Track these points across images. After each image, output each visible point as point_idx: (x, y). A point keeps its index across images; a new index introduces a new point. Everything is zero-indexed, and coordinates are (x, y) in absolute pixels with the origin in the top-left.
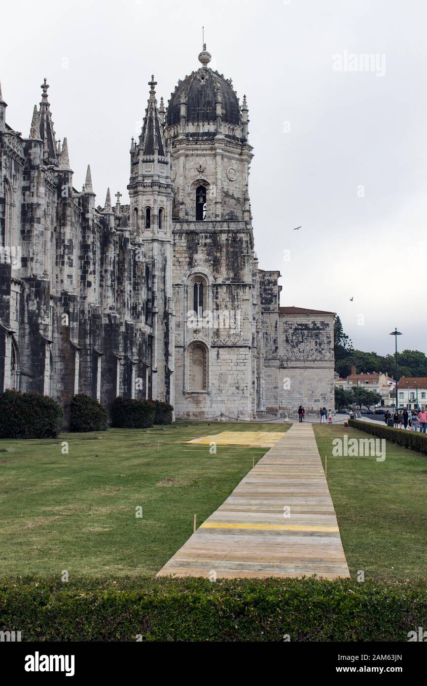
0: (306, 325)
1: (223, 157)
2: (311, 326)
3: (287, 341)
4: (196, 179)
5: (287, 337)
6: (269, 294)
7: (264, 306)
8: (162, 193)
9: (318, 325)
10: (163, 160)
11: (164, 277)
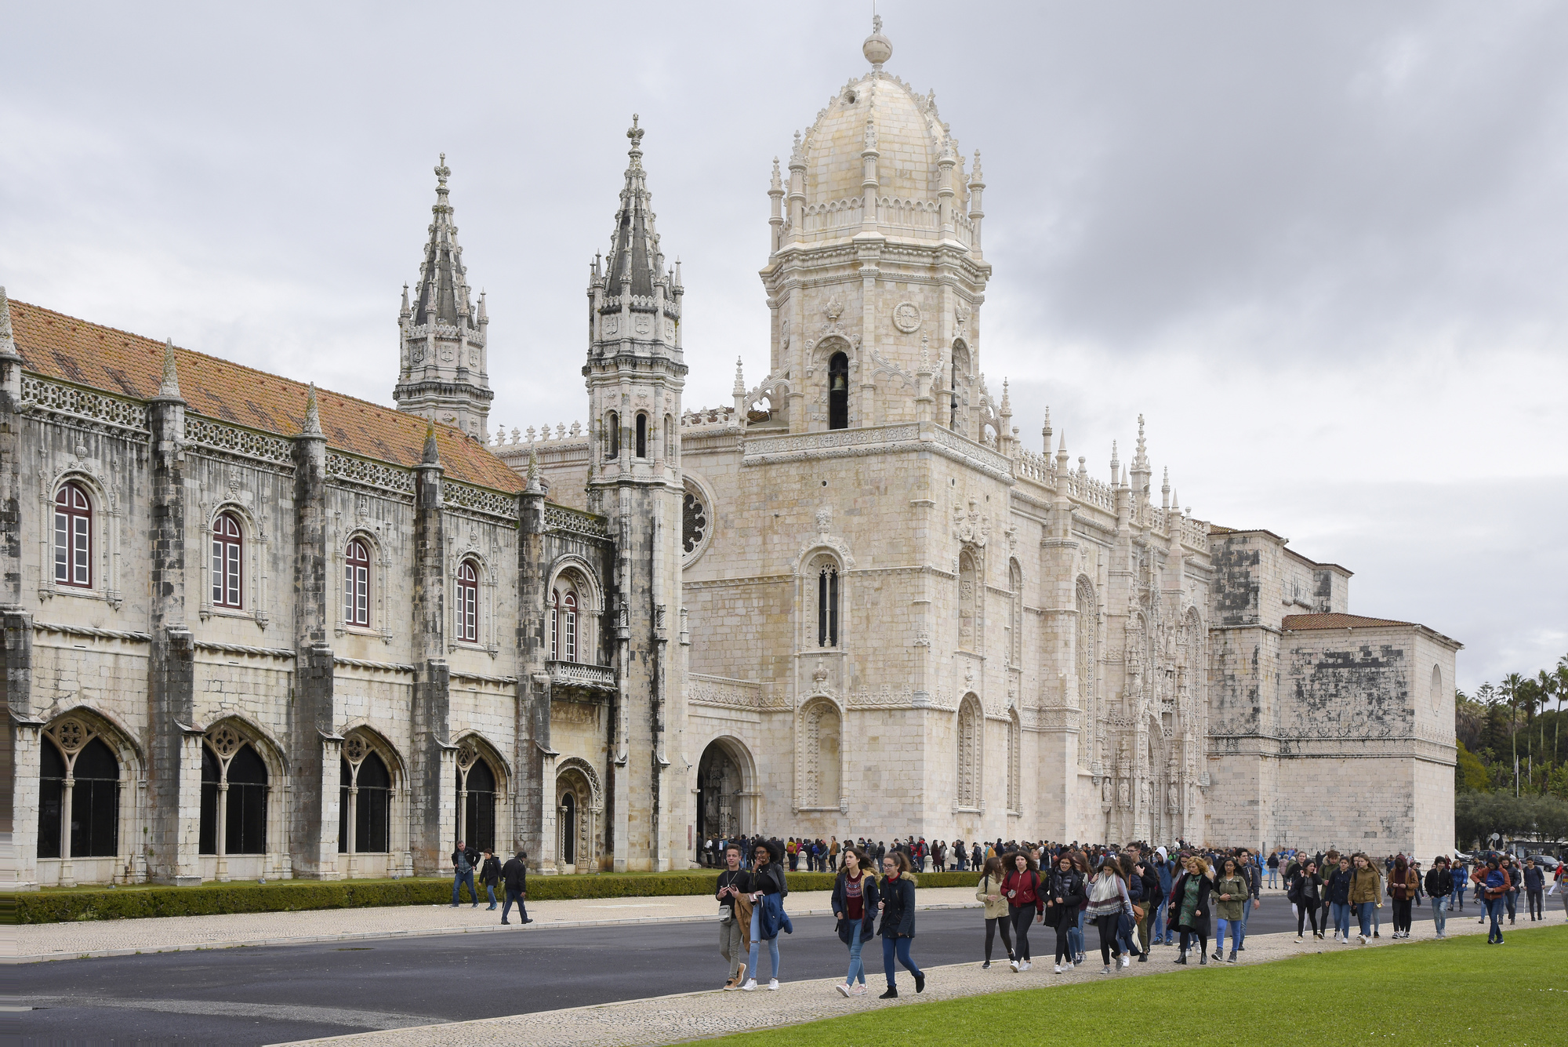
0: (1346, 656)
1: (879, 278)
2: (1358, 657)
3: (1299, 693)
4: (824, 336)
5: (1299, 686)
6: (1240, 585)
7: (1226, 614)
8: (640, 377)
9: (1375, 655)
10: (643, 304)
11: (651, 560)
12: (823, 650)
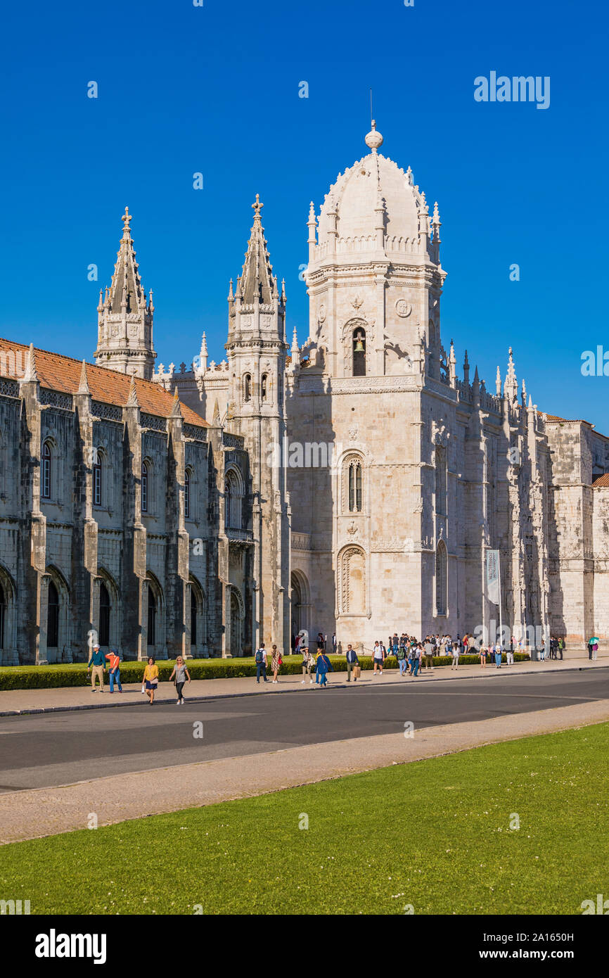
1: (386, 284)
4: (351, 317)
12: (352, 514)
